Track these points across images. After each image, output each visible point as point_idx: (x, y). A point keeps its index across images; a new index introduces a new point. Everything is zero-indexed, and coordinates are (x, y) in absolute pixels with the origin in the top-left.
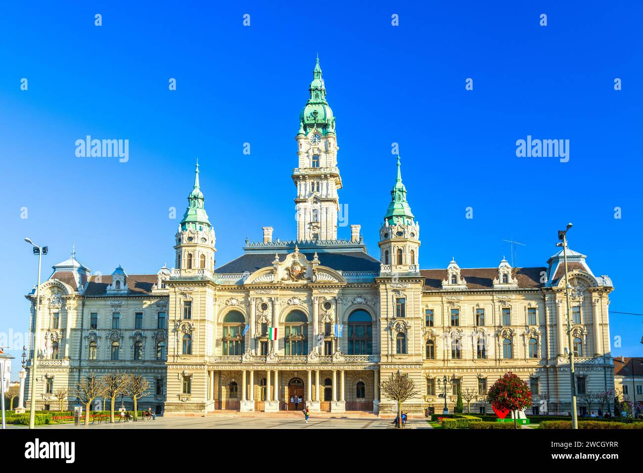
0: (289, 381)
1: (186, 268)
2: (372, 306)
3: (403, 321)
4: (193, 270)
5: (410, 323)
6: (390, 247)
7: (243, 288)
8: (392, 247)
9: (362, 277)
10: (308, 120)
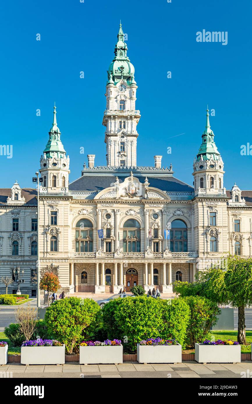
0: (127, 270)
1: (51, 186)
2: (188, 217)
3: (215, 228)
4: (57, 188)
5: (220, 230)
6: (205, 175)
7: (92, 202)
8: (207, 176)
9: (180, 196)
10: (116, 73)
